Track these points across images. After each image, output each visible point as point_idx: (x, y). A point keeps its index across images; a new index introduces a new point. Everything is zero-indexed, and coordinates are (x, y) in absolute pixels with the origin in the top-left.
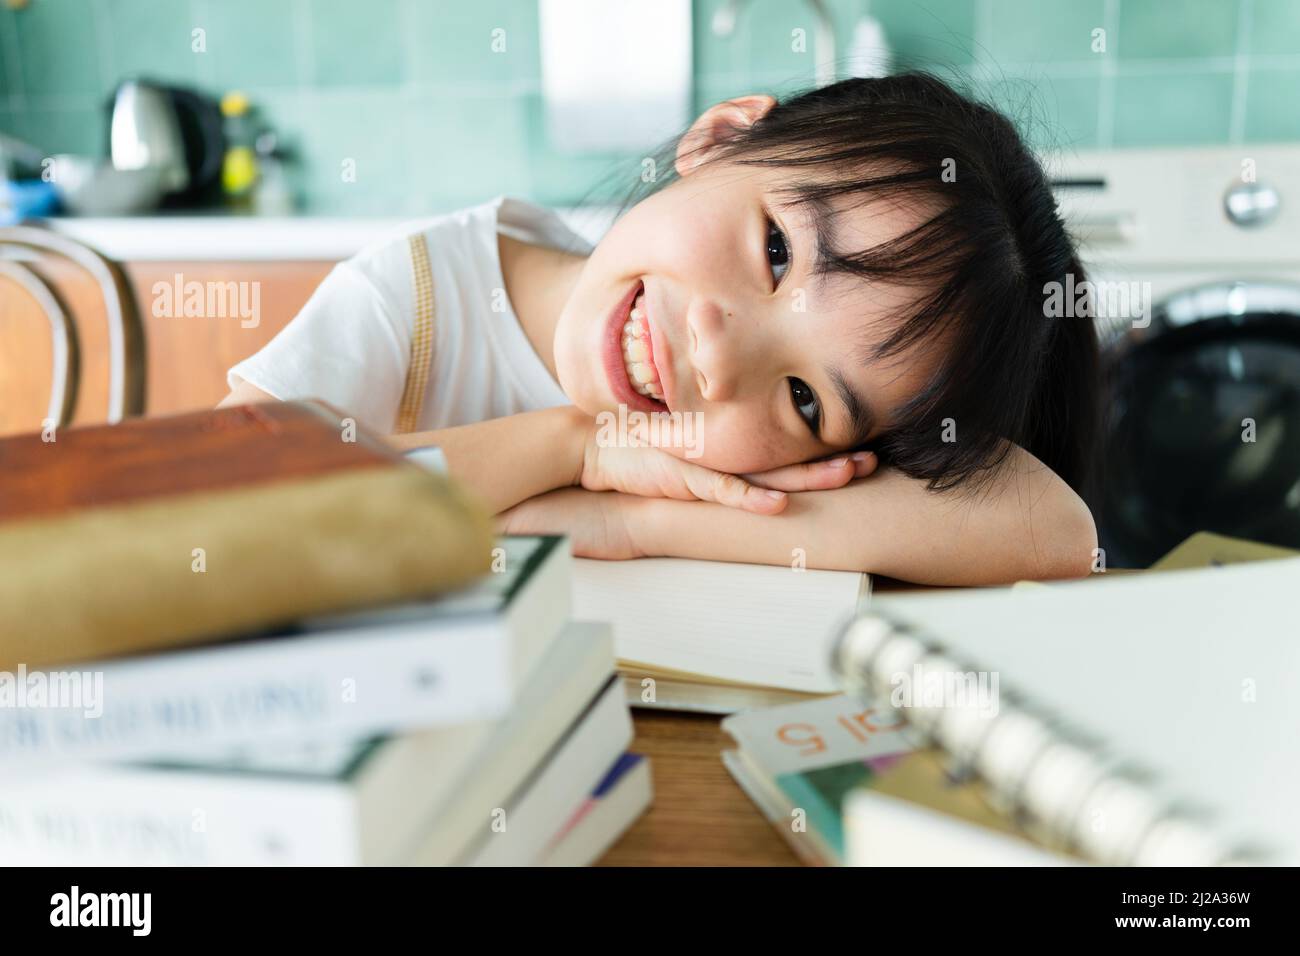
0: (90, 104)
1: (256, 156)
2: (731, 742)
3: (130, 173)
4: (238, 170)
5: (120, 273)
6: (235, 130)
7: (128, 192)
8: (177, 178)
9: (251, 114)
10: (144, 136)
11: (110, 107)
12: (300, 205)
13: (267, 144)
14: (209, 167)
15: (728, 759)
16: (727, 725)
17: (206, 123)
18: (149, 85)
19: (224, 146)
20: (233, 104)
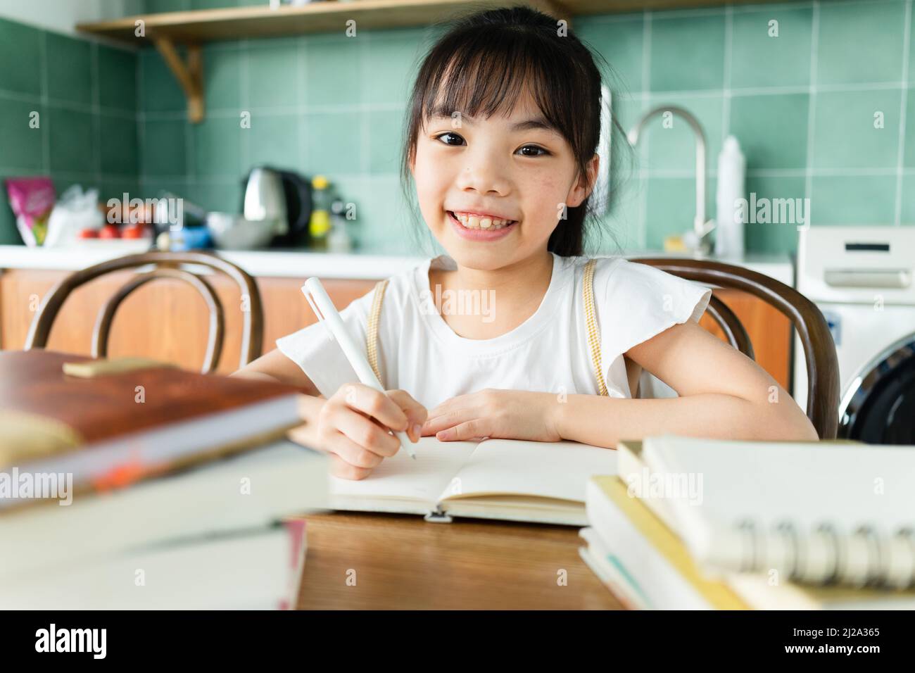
0: (233, 181)
1: (330, 213)
2: (584, 543)
3: (255, 223)
4: (319, 224)
5: (252, 282)
6: (318, 198)
7: (252, 235)
8: (282, 228)
9: (330, 188)
10: (264, 201)
11: (245, 183)
12: (355, 246)
13: (337, 208)
14: (302, 220)
15: (583, 552)
16: (583, 533)
17: (302, 193)
18: (268, 170)
19: (312, 207)
20: (319, 183)
